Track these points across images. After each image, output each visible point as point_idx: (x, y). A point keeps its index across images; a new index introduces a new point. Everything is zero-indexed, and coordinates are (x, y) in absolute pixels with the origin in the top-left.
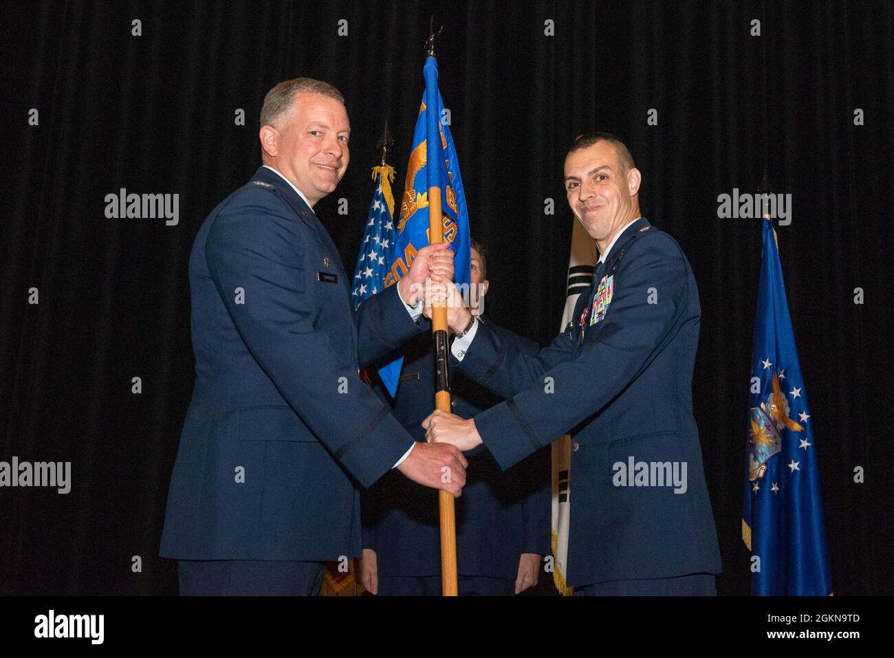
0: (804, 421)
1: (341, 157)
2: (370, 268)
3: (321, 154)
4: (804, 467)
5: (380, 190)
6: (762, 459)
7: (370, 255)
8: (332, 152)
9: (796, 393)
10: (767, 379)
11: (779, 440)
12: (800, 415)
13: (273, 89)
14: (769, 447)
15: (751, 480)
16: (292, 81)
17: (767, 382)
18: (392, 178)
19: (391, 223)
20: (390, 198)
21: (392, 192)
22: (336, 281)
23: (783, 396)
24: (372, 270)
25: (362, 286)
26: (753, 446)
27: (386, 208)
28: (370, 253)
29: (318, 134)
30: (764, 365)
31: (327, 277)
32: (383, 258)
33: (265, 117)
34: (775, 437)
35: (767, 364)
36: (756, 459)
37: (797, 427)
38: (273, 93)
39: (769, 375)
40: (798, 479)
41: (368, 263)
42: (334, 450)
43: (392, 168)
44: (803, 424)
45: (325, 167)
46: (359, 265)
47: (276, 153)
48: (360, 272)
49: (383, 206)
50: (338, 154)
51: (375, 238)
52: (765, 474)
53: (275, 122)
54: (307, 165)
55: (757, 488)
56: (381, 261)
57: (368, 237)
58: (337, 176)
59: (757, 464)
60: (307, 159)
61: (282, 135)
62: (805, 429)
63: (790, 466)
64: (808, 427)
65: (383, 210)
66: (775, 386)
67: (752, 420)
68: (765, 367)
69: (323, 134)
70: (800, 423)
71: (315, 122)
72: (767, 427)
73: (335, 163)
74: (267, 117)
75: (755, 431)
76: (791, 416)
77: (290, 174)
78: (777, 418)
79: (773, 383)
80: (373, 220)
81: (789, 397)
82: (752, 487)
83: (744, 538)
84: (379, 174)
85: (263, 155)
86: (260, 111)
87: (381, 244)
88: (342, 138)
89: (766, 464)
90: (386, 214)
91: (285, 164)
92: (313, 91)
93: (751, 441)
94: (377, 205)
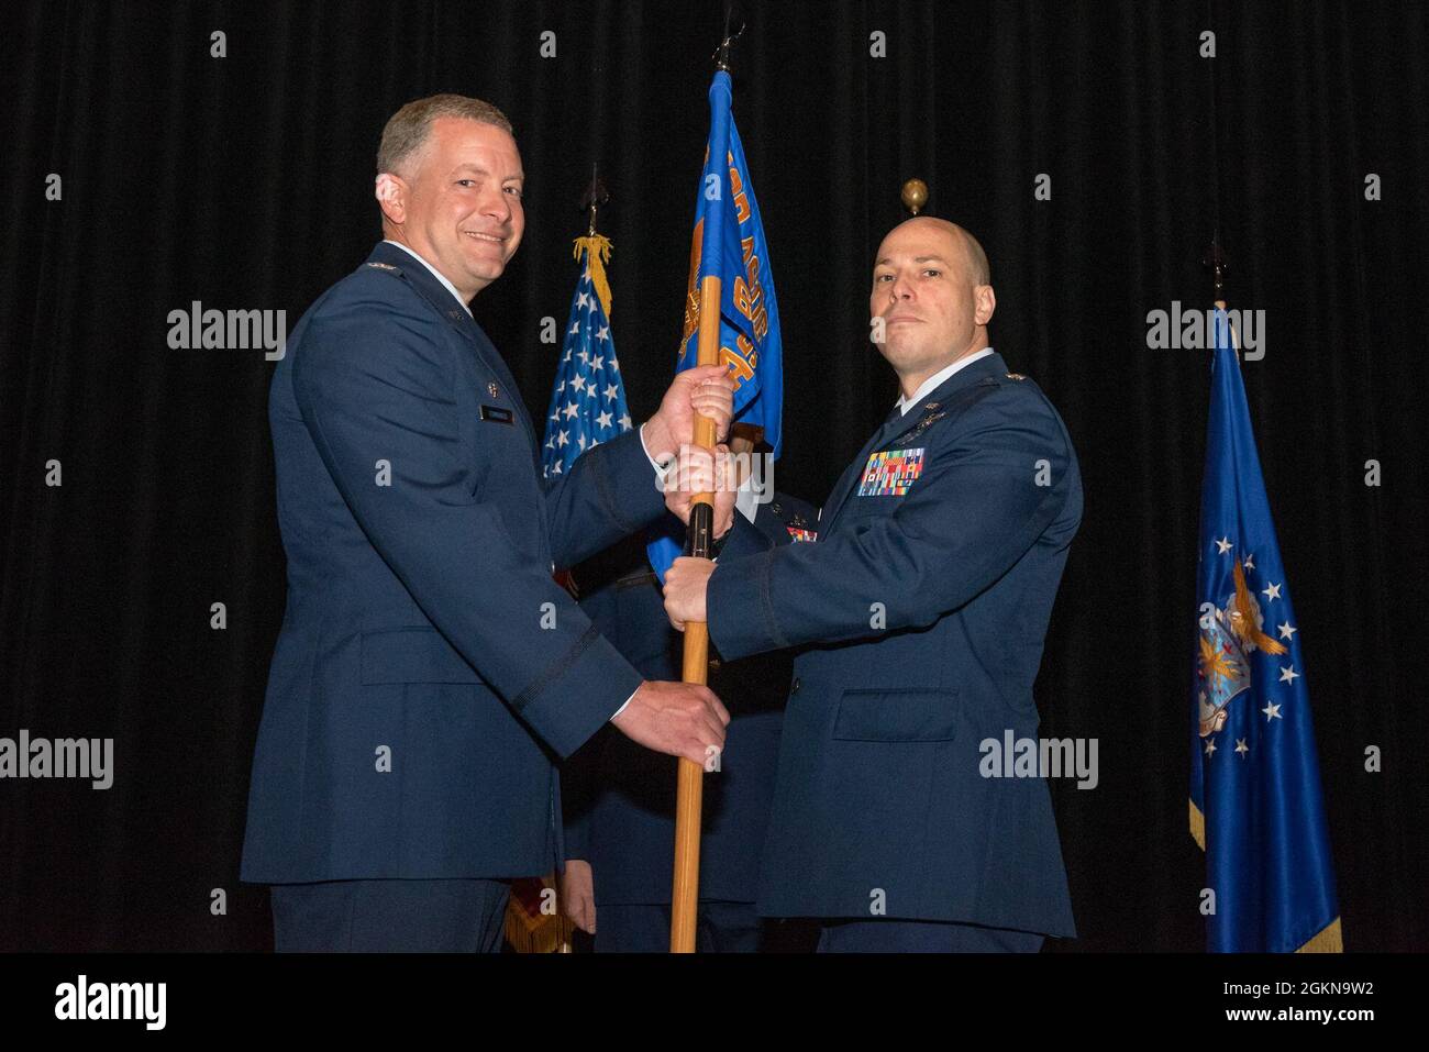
0: (1286, 637)
1: (509, 219)
2: (573, 404)
3: (476, 216)
4: (1288, 711)
5: (587, 276)
6: (1220, 701)
7: (573, 382)
8: (494, 212)
9: (1272, 592)
10: (1226, 573)
11: (1247, 669)
12: (1280, 627)
13: (398, 115)
14: (1231, 681)
15: (1202, 735)
16: (427, 100)
17: (1224, 576)
18: (607, 255)
19: (606, 329)
20: (604, 289)
21: (608, 279)
22: (509, 421)
23: (1252, 597)
24: (577, 406)
25: (561, 433)
26: (1204, 679)
27: (598, 304)
28: (573, 379)
29: (470, 184)
30: (1218, 547)
31: (495, 414)
32: (595, 386)
33: (384, 161)
34: (1240, 665)
35: (1224, 546)
36: (1209, 701)
37: (1275, 647)
38: (398, 120)
39: (1227, 564)
40: (1278, 734)
41: (571, 395)
42: (511, 698)
43: (606, 240)
44: (1285, 642)
45: (484, 237)
46: (556, 397)
47: (403, 218)
48: (558, 410)
49: (593, 303)
50: (503, 215)
51: (581, 355)
52: (1225, 724)
53: (400, 167)
54: (453, 233)
55: (1213, 748)
56: (591, 391)
57: (569, 352)
58: (504, 251)
59: (1211, 709)
60: (453, 226)
61: (412, 189)
62: (1289, 651)
63: (1265, 710)
64: (1294, 647)
65: (593, 308)
66: (1239, 581)
67: (1202, 639)
68: (1222, 550)
69: (478, 185)
70: (1279, 641)
71: (464, 165)
72: (1227, 649)
73: (500, 231)
74: (387, 160)
75: (1206, 655)
76: (1266, 631)
77: (428, 250)
78: (1242, 633)
79: (1235, 576)
80: (576, 324)
81: (1261, 598)
82: (1205, 747)
83: (1192, 829)
84: (585, 250)
85: (384, 222)
86: (376, 151)
87: (591, 364)
88: (510, 190)
89: (1226, 708)
90: (598, 315)
91: (418, 235)
92: (459, 116)
93: (1200, 672)
94: (582, 300)
